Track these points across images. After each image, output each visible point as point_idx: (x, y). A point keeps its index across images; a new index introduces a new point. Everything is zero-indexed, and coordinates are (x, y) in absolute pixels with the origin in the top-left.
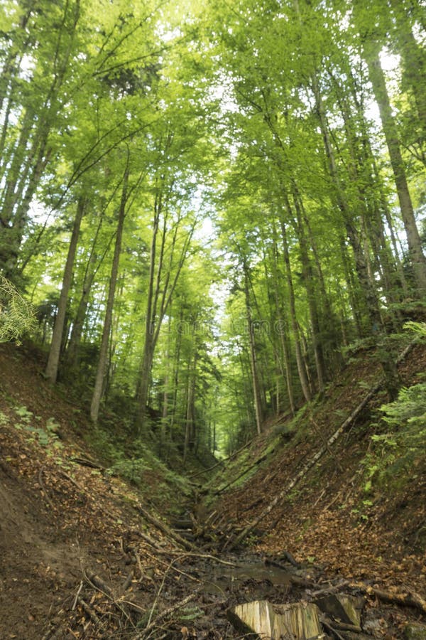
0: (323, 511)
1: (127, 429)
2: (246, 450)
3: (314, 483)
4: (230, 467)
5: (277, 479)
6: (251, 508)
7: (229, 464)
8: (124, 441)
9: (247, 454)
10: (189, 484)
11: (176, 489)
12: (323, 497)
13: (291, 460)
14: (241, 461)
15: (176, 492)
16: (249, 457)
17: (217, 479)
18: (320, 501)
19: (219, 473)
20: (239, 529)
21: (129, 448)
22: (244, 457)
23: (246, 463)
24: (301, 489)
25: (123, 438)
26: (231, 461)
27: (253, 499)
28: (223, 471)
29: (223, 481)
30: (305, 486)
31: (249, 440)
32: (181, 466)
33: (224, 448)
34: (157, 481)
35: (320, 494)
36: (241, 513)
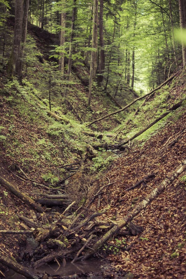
2: (167, 86)
4: (145, 108)
5: (178, 147)
6: (138, 186)
7: (144, 105)
9: (166, 93)
10: (86, 134)
11: (62, 145)
14: (159, 101)
15: (62, 149)
16: (169, 97)
17: (128, 123)
19: (131, 115)
20: (104, 227)
22: (162, 96)
23: (164, 105)
26: (147, 101)
27: (145, 172)
28: (137, 114)
29: (135, 126)
31: (172, 73)
32: (86, 106)
33: (145, 79)
34: (36, 136)
36: (124, 194)
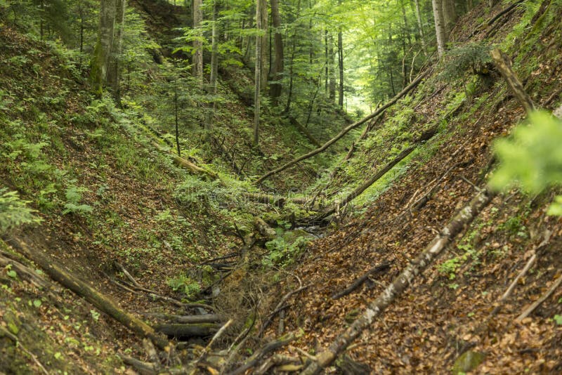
0: (518, 321)
1: (69, 73)
2: (408, 99)
3: (515, 228)
4: (367, 143)
5: (433, 207)
6: (357, 288)
7: (365, 137)
8: (62, 106)
9: (408, 110)
10: (252, 199)
11: (204, 220)
12: (527, 273)
13: (475, 152)
14: (394, 128)
15: (205, 229)
16: (414, 119)
17: (335, 174)
18: (520, 284)
19: (341, 159)
20: (291, 368)
21: (74, 123)
22: (400, 118)
23: (405, 134)
24: (480, 243)
25: (55, 101)
26: (370, 128)
28: (351, 156)
29: (349, 180)
30: (491, 233)
31: (416, 71)
32: (250, 146)
33: (366, 88)
34: (151, 204)
35: (522, 264)
